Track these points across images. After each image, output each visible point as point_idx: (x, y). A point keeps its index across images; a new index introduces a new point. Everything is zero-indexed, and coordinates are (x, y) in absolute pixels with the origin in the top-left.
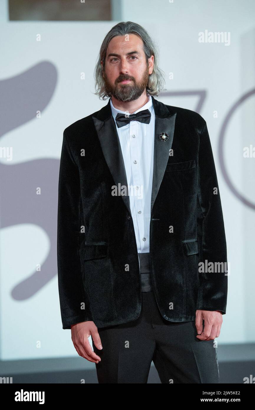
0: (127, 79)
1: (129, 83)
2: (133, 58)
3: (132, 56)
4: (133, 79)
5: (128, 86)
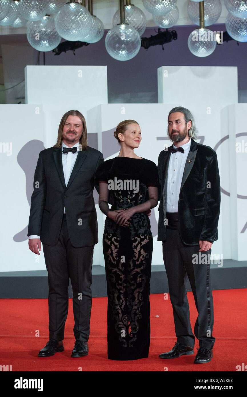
0: (175, 132)
1: (177, 134)
4: (178, 132)
5: (176, 135)
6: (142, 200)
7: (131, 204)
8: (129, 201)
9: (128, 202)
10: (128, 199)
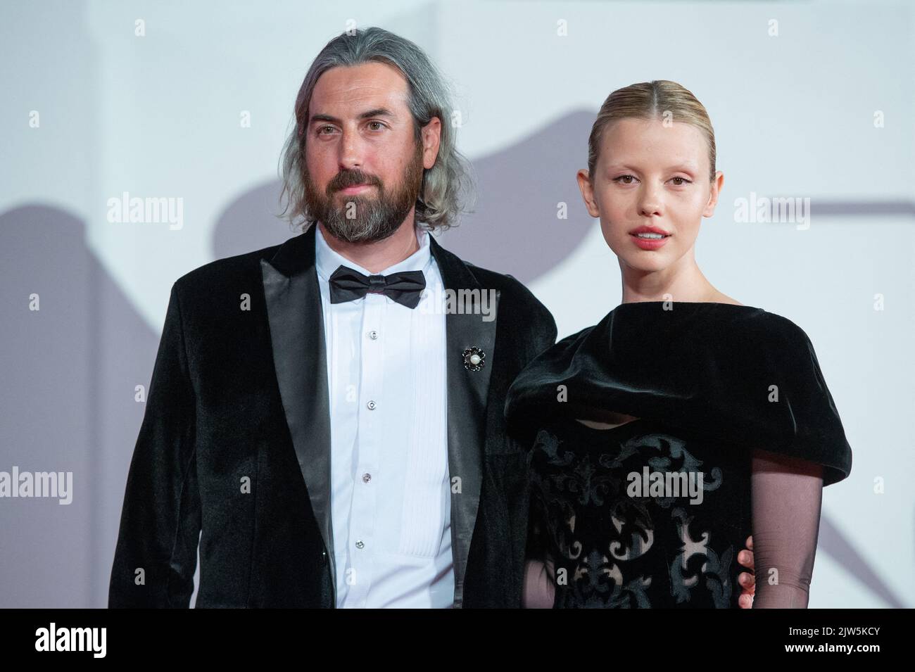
0: (359, 183)
2: (375, 125)
3: (371, 121)
6: (710, 574)
7: (627, 598)
8: (616, 574)
9: (612, 581)
10: (609, 566)
